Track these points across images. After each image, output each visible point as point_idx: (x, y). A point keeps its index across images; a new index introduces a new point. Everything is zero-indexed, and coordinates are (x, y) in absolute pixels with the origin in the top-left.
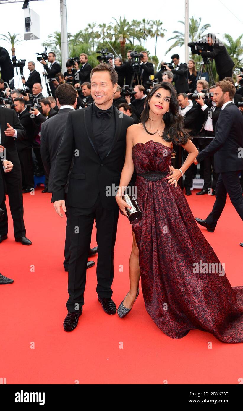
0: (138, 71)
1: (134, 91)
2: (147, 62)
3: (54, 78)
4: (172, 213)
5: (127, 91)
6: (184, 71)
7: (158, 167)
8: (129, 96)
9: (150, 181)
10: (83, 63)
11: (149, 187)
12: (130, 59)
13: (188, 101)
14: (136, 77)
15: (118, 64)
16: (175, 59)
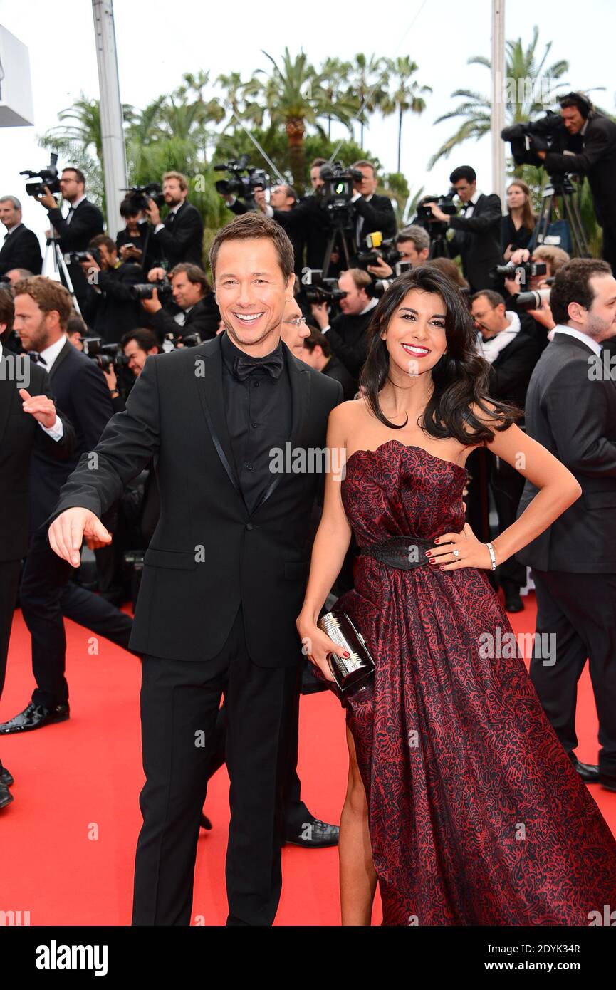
0: (346, 225)
1: (338, 288)
2: (375, 196)
3: (83, 250)
4: (470, 671)
5: (320, 288)
6: (488, 219)
7: (416, 524)
8: (325, 303)
9: (395, 569)
10: (174, 203)
11: (391, 587)
12: (319, 186)
13: (505, 315)
14: (339, 243)
15: (283, 205)
16: (463, 183)
